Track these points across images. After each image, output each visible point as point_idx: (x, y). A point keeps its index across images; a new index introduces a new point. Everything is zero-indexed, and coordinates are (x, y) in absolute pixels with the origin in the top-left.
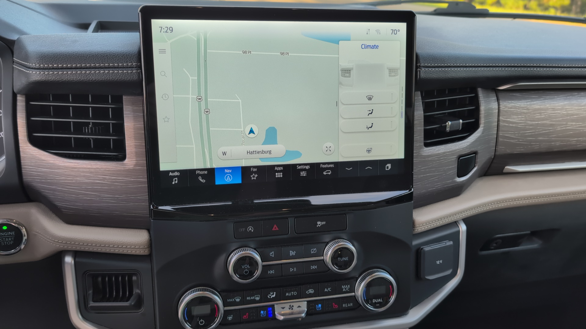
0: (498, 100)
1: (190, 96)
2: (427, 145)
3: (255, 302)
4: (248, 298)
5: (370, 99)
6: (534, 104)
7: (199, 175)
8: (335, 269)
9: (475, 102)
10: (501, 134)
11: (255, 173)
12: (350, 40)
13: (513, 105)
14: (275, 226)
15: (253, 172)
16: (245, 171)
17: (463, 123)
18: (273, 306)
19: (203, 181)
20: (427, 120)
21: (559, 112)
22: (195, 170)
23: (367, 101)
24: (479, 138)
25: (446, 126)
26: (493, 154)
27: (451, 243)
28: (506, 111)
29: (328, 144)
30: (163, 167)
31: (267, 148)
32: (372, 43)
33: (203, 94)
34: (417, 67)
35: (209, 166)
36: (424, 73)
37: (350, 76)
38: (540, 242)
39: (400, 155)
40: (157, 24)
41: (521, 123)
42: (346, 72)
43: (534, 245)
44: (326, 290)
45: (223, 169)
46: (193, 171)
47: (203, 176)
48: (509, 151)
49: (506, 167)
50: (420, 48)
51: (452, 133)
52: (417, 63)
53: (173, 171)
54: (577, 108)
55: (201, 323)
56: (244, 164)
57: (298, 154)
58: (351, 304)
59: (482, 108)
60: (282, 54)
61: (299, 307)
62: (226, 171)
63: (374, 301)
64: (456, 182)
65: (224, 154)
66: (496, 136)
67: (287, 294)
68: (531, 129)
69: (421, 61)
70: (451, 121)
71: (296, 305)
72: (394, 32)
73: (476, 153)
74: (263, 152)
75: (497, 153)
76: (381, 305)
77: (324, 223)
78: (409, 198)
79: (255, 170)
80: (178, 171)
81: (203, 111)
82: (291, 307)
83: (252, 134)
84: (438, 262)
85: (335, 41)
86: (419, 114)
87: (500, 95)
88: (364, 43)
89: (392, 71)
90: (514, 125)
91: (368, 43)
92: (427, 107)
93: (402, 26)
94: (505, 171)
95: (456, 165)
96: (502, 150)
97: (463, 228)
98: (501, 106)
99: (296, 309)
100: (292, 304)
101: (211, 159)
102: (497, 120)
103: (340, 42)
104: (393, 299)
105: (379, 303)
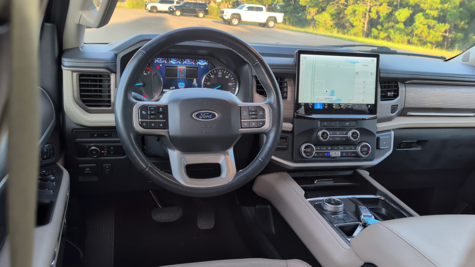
0: (405, 87)
1: (309, 79)
2: (381, 100)
3: (323, 150)
4: (322, 148)
5: (364, 83)
6: (418, 89)
7: (310, 105)
8: (352, 138)
9: (397, 87)
10: (406, 99)
11: (327, 105)
12: (359, 63)
13: (411, 89)
14: (333, 123)
15: (326, 105)
16: (324, 104)
17: (393, 94)
18: (329, 152)
19: (311, 107)
20: (382, 92)
21: (427, 92)
22: (308, 103)
23: (363, 83)
24: (399, 99)
25: (388, 94)
26: (403, 107)
27: (389, 137)
28: (408, 91)
29: (350, 97)
30: (300, 102)
31: (331, 97)
32: (366, 64)
33: (313, 78)
34: (380, 73)
35: (313, 102)
36: (382, 75)
37: (358, 75)
38: (421, 147)
39: (373, 102)
40: (302, 56)
41: (413, 96)
42: (357, 73)
43: (419, 148)
44: (347, 148)
45: (317, 103)
46: (308, 104)
47: (311, 105)
48: (409, 106)
49: (408, 113)
50: (380, 67)
51: (390, 97)
52: (380, 71)
53: (302, 103)
54: (434, 91)
55: (308, 154)
56: (324, 102)
57: (341, 100)
58: (355, 154)
59: (400, 89)
60: (338, 66)
61: (338, 153)
62: (318, 104)
63: (363, 153)
64: (390, 115)
65: (318, 98)
66: (404, 100)
67: (334, 148)
68: (417, 98)
69: (381, 71)
70: (389, 92)
71: (337, 153)
72: (373, 61)
73: (397, 105)
74: (330, 99)
75: (405, 107)
76: (366, 155)
77: (348, 124)
78: (375, 118)
79: (327, 104)
80: (304, 103)
81: (313, 84)
82: (335, 153)
83: (327, 92)
84: (384, 143)
85: (354, 63)
86: (379, 89)
87: (406, 85)
88: (363, 64)
89: (372, 74)
90: (411, 96)
91: (364, 64)
92: (381, 87)
93: (375, 59)
94: (407, 114)
95: (391, 109)
96: (407, 105)
97: (393, 133)
98: (406, 89)
99: (337, 154)
100: (336, 152)
101: (314, 100)
102: (405, 94)
103: (356, 63)
104: (370, 152)
105: (365, 154)
